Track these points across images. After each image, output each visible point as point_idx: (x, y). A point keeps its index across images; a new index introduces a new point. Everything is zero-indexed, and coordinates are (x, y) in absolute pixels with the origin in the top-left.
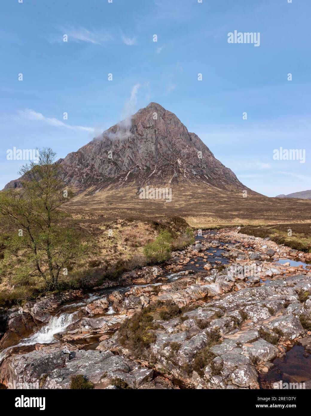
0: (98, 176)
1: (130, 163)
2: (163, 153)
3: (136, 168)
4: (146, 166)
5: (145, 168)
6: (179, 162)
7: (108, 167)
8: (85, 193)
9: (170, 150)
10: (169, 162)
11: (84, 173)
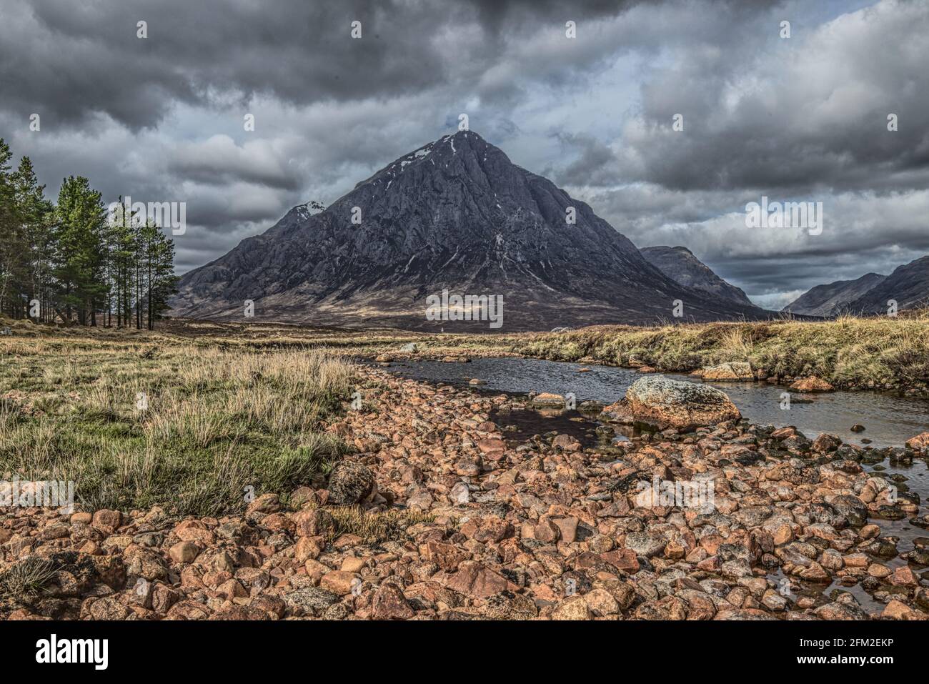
0: (360, 262)
1: (415, 241)
2: (473, 224)
3: (425, 251)
4: (442, 247)
5: (441, 250)
6: (499, 239)
7: (379, 247)
8: (337, 294)
9: (486, 218)
10: (481, 240)
11: (337, 256)
